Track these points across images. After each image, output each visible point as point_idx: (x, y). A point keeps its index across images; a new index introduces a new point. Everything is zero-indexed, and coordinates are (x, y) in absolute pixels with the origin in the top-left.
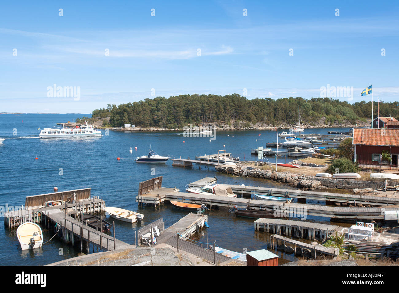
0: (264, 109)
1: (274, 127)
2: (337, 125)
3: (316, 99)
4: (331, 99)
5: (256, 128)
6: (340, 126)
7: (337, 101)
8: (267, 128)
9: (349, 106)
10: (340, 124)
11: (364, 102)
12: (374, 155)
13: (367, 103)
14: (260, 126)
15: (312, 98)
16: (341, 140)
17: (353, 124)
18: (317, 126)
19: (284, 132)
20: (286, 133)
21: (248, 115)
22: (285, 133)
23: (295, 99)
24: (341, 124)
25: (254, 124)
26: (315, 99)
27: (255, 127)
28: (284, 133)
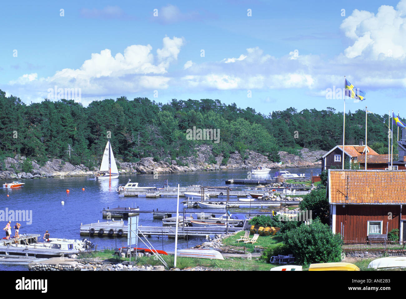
0: (64, 126)
1: (90, 170)
2: (237, 163)
3: (183, 101)
4: (219, 101)
5: (48, 175)
6: (243, 166)
7: (233, 108)
8: (73, 173)
9: (259, 119)
10: (244, 162)
11: (291, 109)
12: (371, 224)
13: (298, 111)
14: (55, 168)
15: (173, 100)
16: (267, 197)
17: (274, 162)
18: (193, 168)
19: (130, 182)
20: (137, 184)
21: (26, 141)
22: (134, 185)
23: (131, 102)
24: (247, 161)
25: (42, 163)
26: (181, 102)
27: (43, 173)
28: (132, 184)
